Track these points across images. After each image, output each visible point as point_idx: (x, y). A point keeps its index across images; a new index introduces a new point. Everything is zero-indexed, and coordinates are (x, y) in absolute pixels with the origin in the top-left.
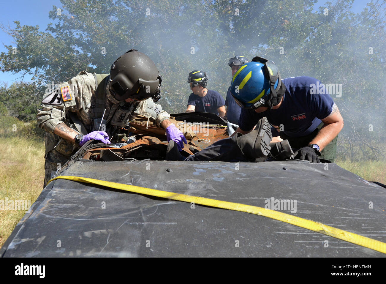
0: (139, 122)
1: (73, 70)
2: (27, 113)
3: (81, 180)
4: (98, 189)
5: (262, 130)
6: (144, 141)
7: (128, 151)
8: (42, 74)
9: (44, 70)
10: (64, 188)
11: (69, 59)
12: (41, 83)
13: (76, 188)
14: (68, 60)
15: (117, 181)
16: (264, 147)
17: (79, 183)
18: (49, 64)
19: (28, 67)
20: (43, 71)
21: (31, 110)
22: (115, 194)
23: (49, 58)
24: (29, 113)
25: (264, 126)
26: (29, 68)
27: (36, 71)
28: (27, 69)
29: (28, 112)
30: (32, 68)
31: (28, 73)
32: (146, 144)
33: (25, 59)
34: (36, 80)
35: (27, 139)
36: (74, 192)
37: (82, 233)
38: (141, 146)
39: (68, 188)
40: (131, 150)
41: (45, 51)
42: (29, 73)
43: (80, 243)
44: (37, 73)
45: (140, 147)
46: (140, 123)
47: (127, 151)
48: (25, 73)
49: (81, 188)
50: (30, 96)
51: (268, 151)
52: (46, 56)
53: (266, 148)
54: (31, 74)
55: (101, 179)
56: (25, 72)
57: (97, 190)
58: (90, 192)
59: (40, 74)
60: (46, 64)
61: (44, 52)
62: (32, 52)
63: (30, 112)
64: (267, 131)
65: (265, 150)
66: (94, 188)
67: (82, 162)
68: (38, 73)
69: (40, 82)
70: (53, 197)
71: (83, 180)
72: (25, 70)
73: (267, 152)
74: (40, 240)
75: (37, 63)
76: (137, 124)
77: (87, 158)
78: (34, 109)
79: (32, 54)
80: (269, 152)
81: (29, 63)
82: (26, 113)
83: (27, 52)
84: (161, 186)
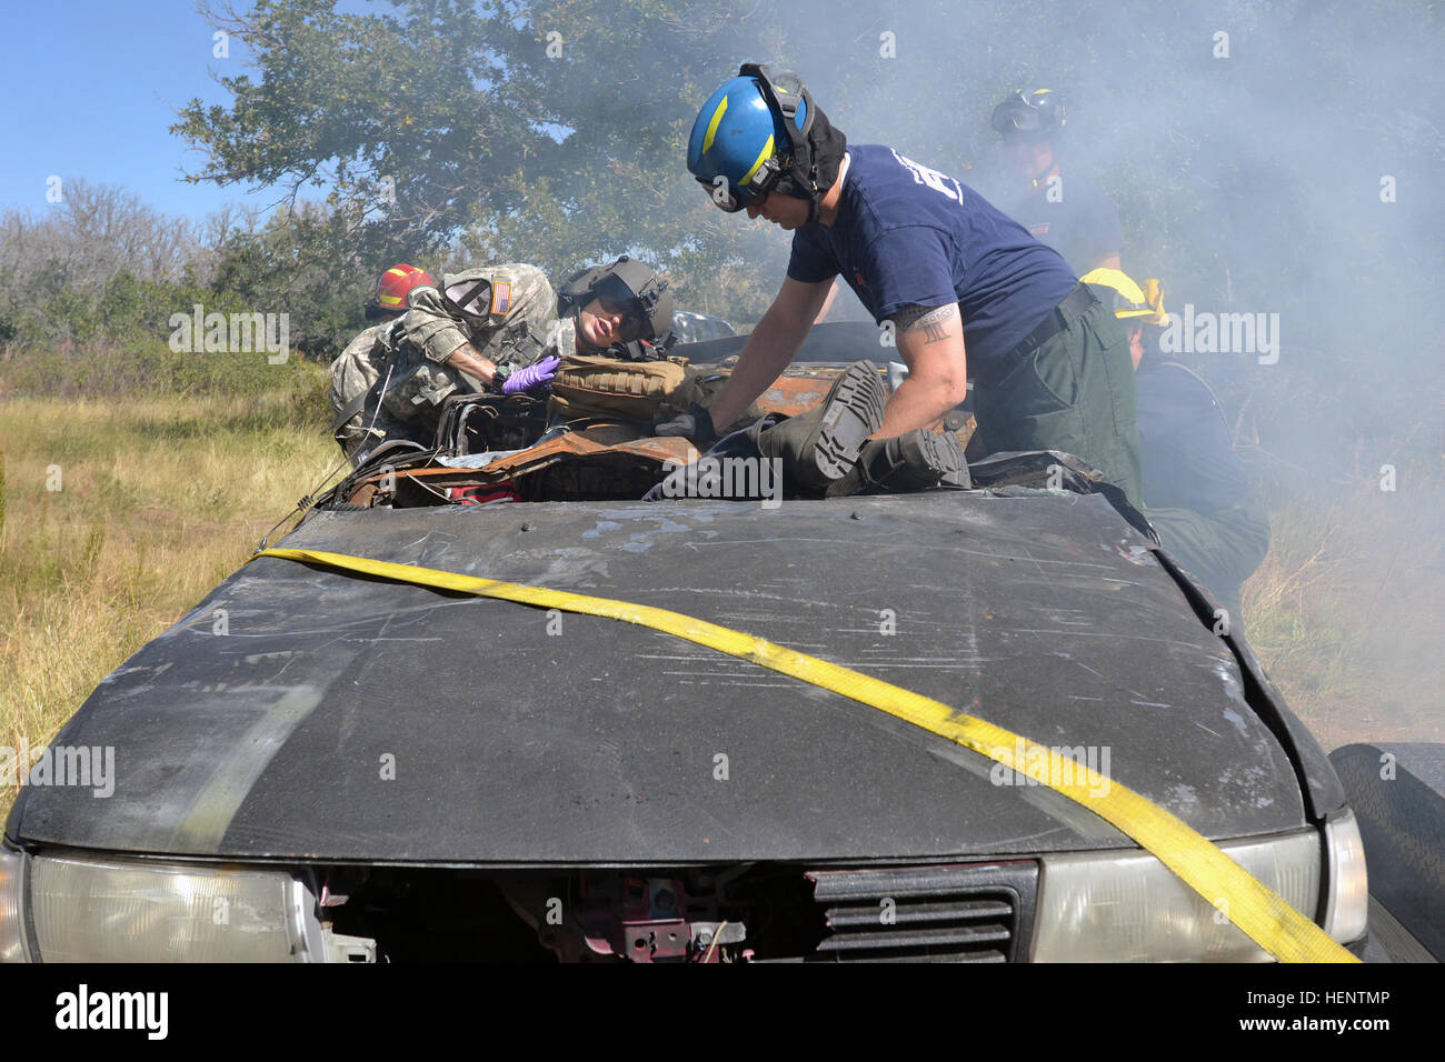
0: (575, 378)
1: (476, 158)
2: (333, 330)
3: (305, 556)
4: (339, 577)
5: (835, 403)
6: (569, 443)
7: (507, 477)
8: (365, 175)
9: (370, 161)
10: (266, 578)
11: (454, 113)
12: (365, 211)
13: (292, 576)
14: (452, 116)
15: (388, 557)
16: (827, 454)
17: (301, 565)
18: (384, 141)
19: (309, 158)
20: (366, 166)
21: (347, 313)
22: (369, 587)
23: (378, 116)
24: (343, 328)
25: (843, 390)
26: (312, 162)
27: (340, 169)
28: (305, 168)
29: (336, 323)
30: (321, 160)
31: (308, 181)
32: (571, 454)
33: (294, 129)
34: (343, 203)
35: (323, 433)
36: (283, 585)
37: (242, 657)
38: (557, 459)
39: (276, 578)
40: (518, 473)
41: (364, 93)
42: (311, 179)
43: (232, 673)
44: (346, 174)
45: (552, 461)
46: (580, 383)
47: (502, 475)
48: (298, 183)
49: (303, 575)
50: (326, 268)
51: (844, 464)
52: (369, 108)
53: (839, 457)
54: (319, 184)
55: (356, 554)
56: (298, 178)
57: (336, 580)
58: (320, 586)
59: (357, 177)
60: (371, 140)
61: (360, 96)
62: (315, 99)
63: (345, 323)
64: (853, 404)
65: (831, 462)
66: (330, 575)
67: (334, 513)
68: (350, 174)
69: (361, 208)
70: (231, 598)
71: (311, 557)
72: (298, 171)
73: (839, 467)
74: (159, 670)
75: (336, 141)
76: (571, 386)
77: (362, 502)
78: (358, 308)
79: (315, 106)
80: (848, 468)
81: (309, 142)
82: (328, 327)
83: (300, 103)
84: (486, 567)
